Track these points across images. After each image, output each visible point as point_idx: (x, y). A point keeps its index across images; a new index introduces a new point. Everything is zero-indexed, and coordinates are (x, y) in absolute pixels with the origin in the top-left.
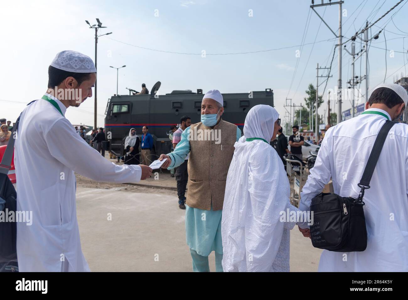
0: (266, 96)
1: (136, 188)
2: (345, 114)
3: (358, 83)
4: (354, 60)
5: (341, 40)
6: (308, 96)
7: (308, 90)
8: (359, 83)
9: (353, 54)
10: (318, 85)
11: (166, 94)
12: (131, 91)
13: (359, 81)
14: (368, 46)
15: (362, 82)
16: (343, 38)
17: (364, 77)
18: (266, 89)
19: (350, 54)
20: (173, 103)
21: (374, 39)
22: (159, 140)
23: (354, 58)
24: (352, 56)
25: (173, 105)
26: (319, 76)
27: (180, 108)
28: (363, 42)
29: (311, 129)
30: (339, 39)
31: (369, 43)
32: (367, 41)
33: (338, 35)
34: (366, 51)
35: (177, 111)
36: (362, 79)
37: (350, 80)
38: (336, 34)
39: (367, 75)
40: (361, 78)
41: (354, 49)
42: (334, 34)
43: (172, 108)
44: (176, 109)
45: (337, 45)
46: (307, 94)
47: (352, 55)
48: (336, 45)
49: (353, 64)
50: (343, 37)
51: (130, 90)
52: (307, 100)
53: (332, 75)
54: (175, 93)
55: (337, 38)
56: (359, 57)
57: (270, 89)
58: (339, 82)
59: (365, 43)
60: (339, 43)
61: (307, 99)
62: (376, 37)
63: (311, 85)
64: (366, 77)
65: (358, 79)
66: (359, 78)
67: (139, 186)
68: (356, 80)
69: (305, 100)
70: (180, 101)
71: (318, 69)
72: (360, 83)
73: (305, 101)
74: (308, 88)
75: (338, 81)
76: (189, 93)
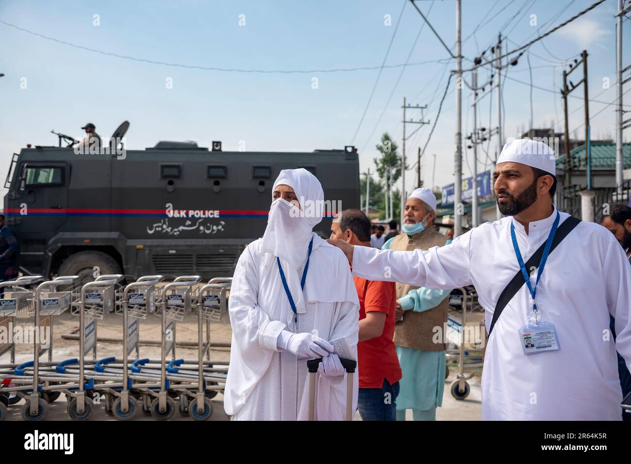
0: (347, 159)
1: (103, 348)
2: (447, 191)
3: (485, 139)
4: (475, 99)
5: (460, 63)
6: (380, 156)
7: (381, 144)
8: (487, 141)
9: (475, 88)
10: (406, 137)
11: (146, 149)
12: (62, 139)
13: (487, 136)
14: (502, 78)
15: (492, 138)
16: (463, 60)
17: (496, 131)
18: (346, 147)
19: (470, 88)
20: (163, 167)
21: (510, 66)
22: (130, 242)
23: (477, 94)
24: (473, 92)
25: (162, 172)
26: (406, 120)
27: (178, 177)
28: (494, 69)
29: (389, 217)
30: (457, 60)
31: (503, 72)
32: (500, 69)
33: (456, 53)
34: (499, 86)
35: (171, 183)
36: (492, 133)
37: (472, 134)
38: (452, 51)
39: (500, 127)
40: (490, 131)
41: (475, 78)
42: (449, 51)
43: (159, 177)
44: (169, 179)
45: (455, 72)
46: (379, 152)
47: (473, 89)
48: (453, 71)
49: (475, 105)
50: (463, 57)
51: (61, 137)
52: (378, 162)
53: (429, 121)
54: (164, 147)
55: (454, 60)
56: (486, 95)
57: (353, 147)
58: (457, 137)
59: (497, 71)
60: (456, 68)
61: (380, 160)
62: (515, 63)
63: (387, 134)
64: (499, 131)
65: (484, 133)
66: (487, 131)
67: (107, 343)
68: (482, 133)
69: (376, 162)
70: (177, 164)
71: (405, 107)
72: (490, 139)
73: (375, 165)
74: (380, 140)
75: (456, 135)
76: (192, 148)
